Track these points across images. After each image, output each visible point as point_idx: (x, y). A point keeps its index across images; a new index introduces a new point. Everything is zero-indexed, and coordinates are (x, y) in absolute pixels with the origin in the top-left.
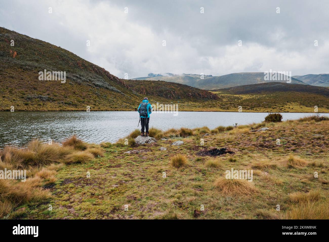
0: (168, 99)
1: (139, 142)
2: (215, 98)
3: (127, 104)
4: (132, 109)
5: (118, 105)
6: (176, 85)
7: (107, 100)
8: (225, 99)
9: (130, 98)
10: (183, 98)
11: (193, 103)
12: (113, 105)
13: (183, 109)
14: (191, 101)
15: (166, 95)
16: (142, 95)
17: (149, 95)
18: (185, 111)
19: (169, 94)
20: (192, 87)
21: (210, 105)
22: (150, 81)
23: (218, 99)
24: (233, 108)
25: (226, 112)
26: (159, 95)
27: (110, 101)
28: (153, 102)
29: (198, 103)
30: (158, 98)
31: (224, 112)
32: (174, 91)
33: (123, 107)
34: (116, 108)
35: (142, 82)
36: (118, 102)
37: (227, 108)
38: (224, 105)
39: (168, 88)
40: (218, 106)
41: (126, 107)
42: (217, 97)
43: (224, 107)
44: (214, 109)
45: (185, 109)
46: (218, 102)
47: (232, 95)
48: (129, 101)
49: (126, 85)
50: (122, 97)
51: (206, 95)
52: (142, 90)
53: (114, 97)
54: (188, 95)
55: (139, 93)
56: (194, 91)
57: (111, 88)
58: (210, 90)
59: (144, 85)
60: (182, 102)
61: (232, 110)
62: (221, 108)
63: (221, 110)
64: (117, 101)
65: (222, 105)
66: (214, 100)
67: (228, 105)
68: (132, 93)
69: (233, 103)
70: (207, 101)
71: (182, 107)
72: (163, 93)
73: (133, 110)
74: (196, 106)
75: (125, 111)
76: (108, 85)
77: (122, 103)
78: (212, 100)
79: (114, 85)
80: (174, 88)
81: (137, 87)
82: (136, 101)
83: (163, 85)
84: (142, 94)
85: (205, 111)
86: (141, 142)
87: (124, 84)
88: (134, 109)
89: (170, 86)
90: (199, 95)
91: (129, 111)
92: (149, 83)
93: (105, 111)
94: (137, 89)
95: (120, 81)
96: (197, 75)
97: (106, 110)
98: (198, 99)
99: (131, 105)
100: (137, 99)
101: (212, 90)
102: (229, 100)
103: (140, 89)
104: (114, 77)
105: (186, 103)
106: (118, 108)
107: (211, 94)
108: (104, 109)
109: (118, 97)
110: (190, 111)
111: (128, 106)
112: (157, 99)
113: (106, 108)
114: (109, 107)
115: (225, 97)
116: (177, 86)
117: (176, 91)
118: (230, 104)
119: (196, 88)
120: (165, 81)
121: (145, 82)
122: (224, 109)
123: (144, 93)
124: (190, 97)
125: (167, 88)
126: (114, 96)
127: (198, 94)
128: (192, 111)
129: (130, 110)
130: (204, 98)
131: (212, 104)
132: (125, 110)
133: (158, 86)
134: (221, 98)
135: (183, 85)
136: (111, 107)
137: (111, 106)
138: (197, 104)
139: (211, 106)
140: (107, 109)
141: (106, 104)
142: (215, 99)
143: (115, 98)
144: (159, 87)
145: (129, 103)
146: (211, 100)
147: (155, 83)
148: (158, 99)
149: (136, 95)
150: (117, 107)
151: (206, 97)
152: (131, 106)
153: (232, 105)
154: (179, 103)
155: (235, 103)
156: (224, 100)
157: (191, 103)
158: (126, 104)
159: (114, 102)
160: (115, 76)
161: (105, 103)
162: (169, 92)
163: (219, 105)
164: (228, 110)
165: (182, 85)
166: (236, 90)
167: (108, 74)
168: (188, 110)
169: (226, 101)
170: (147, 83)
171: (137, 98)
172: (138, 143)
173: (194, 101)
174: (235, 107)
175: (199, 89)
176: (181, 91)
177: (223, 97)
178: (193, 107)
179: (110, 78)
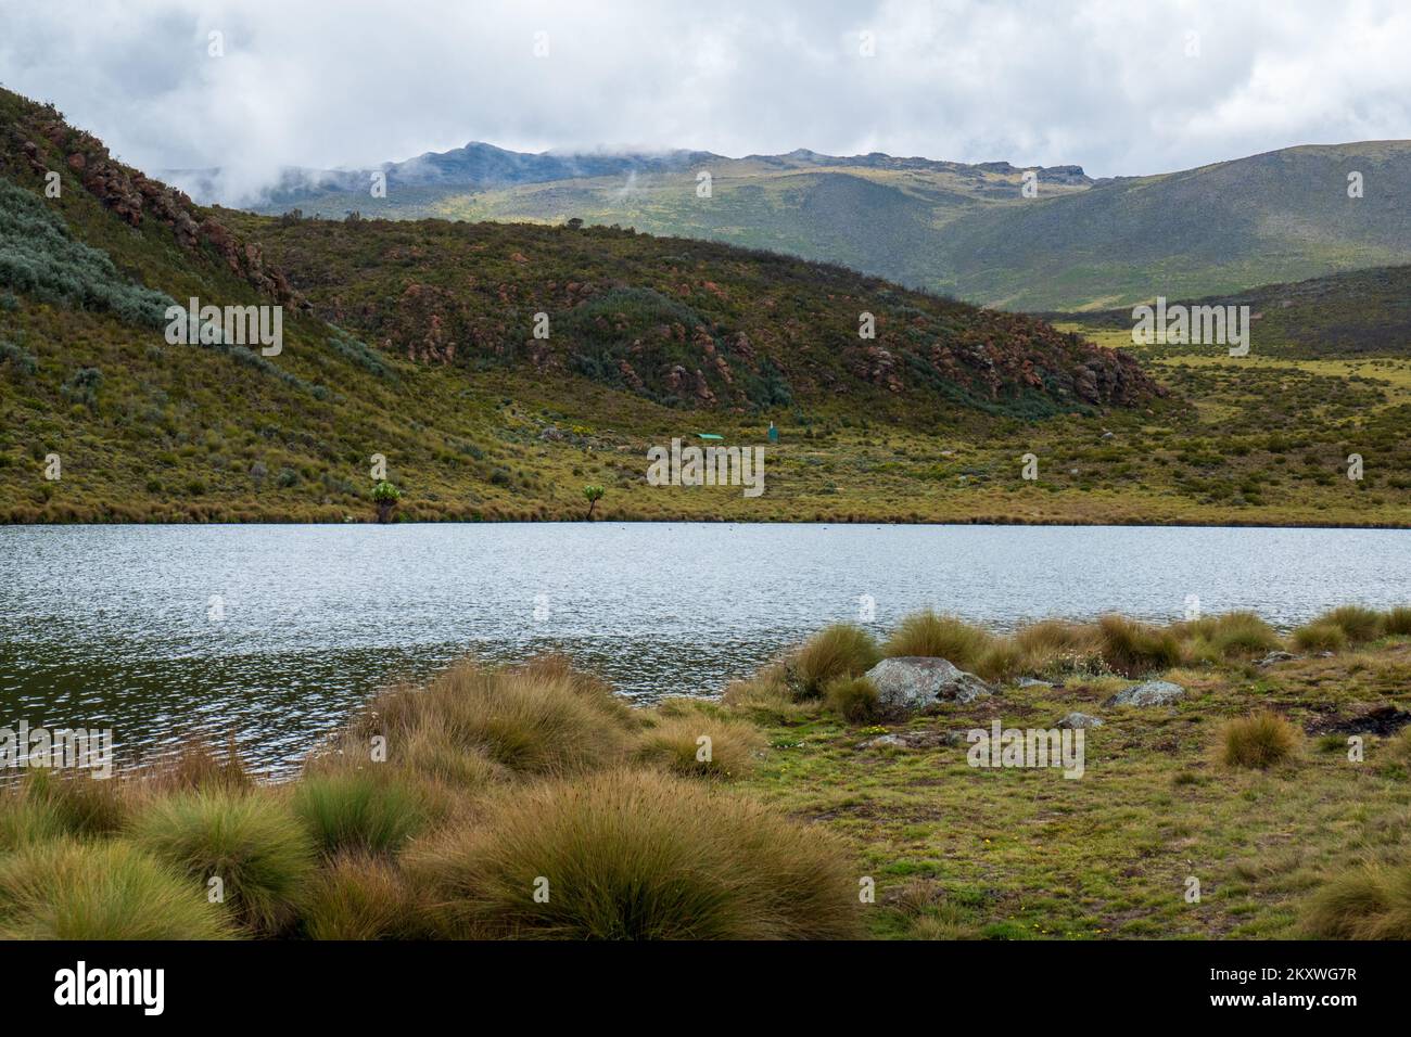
0: (672, 405)
1: (902, 694)
2: (1118, 390)
3: (297, 459)
4: (345, 502)
5: (216, 464)
6: (746, 271)
7: (107, 419)
8: (1220, 401)
9: (317, 397)
10: (815, 389)
11: (910, 445)
12: (169, 463)
13: (829, 499)
14: (892, 421)
15: (652, 362)
16: (415, 369)
17: (479, 362)
18: (850, 520)
19: (676, 360)
20: (901, 290)
21: (1086, 458)
22: (486, 231)
23: (1148, 402)
24: (1300, 494)
25: (1234, 524)
26: (581, 369)
27: (135, 426)
28: (525, 435)
29: (961, 445)
30: (569, 398)
31: (1213, 524)
32: (721, 332)
33: (265, 482)
34: (197, 490)
35: (409, 242)
36: (213, 436)
37: (1245, 491)
38: (1217, 463)
39: (665, 302)
40: (1157, 467)
41: (290, 483)
42: (1141, 381)
43: (1212, 477)
44: (1119, 499)
45: (844, 505)
46: (1150, 429)
47: (1286, 365)
48: (312, 421)
49: (269, 272)
50: (241, 391)
51: (1034, 360)
52: (410, 321)
53: (168, 386)
54: (865, 368)
55: (384, 349)
56: (914, 330)
57: (134, 303)
58: (1066, 318)
59: (433, 273)
60: (802, 430)
61: (1290, 512)
62: (1190, 489)
63: (1191, 510)
64: (204, 426)
65: (1196, 464)
66: (1117, 415)
67: (1254, 465)
68: (331, 351)
69: (1302, 445)
70: (1040, 423)
71: (813, 483)
72: (620, 345)
73: (360, 514)
74: (944, 467)
75: (287, 520)
76: (105, 270)
77: (250, 442)
78: (1091, 415)
79: (152, 266)
80: (724, 293)
81: (360, 285)
82: (379, 422)
83: (620, 263)
84: (418, 352)
85: (1036, 516)
86: (910, 694)
87: (244, 262)
88: (366, 498)
89: (681, 280)
90: (970, 362)
91: (324, 520)
92: (482, 247)
93: (95, 521)
94: (365, 311)
95: (208, 229)
96: (940, 166)
97: (111, 517)
98: (959, 405)
99: (334, 460)
100: (382, 406)
101: (1085, 308)
102: (1254, 407)
103: (393, 306)
104: (153, 195)
105: (846, 447)
106: (213, 488)
107: (1083, 358)
108: (92, 500)
109: (207, 391)
110: (899, 521)
111: (306, 474)
112: (558, 406)
113: (103, 494)
114: (133, 481)
115: (1214, 380)
116: (755, 276)
117: (750, 331)
118: (1275, 448)
119: (934, 299)
120: (630, 233)
121: (441, 234)
122: (1217, 495)
123: (439, 349)
124: (885, 385)
125: (656, 301)
126: (168, 373)
127: (959, 356)
128: (915, 519)
129: (328, 508)
130: (1013, 393)
131: (1095, 451)
132: (281, 510)
133: (573, 279)
134: (1182, 390)
135: (812, 265)
136: (153, 488)
137: (152, 476)
138: (950, 449)
139: (1093, 474)
140: (116, 505)
141: (104, 456)
142: (1116, 401)
143: (179, 395)
144: (576, 292)
145: (308, 442)
146: (1087, 407)
147: (542, 245)
148: (570, 403)
149: (361, 362)
150: (205, 480)
151: (1031, 379)
152: (332, 472)
153: (1295, 460)
154: (783, 439)
155: (1316, 439)
156: (1212, 411)
157: (895, 444)
158: (284, 452)
159: (172, 433)
160: (161, 186)
161: (92, 446)
162: (675, 337)
163: (1164, 463)
164: (1252, 512)
165: (801, 262)
166: (1316, 310)
167: (94, 160)
168: (876, 512)
169: (1225, 416)
170: (461, 244)
171: (374, 398)
172: (897, 702)
173: (920, 425)
174: (1321, 483)
175: (970, 310)
176: (796, 329)
177: (1201, 385)
178: (922, 478)
179: (110, 204)
